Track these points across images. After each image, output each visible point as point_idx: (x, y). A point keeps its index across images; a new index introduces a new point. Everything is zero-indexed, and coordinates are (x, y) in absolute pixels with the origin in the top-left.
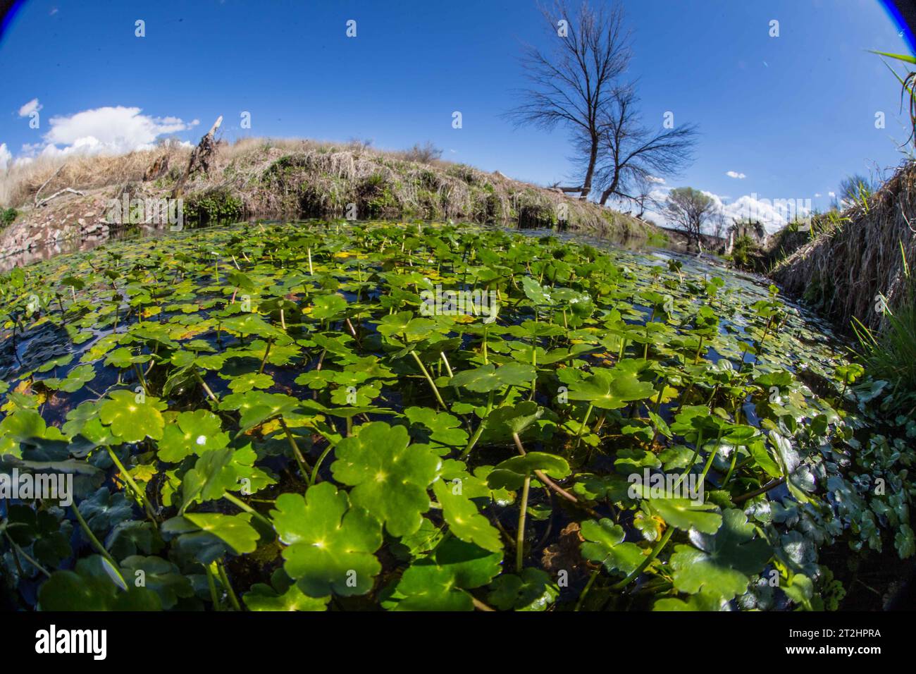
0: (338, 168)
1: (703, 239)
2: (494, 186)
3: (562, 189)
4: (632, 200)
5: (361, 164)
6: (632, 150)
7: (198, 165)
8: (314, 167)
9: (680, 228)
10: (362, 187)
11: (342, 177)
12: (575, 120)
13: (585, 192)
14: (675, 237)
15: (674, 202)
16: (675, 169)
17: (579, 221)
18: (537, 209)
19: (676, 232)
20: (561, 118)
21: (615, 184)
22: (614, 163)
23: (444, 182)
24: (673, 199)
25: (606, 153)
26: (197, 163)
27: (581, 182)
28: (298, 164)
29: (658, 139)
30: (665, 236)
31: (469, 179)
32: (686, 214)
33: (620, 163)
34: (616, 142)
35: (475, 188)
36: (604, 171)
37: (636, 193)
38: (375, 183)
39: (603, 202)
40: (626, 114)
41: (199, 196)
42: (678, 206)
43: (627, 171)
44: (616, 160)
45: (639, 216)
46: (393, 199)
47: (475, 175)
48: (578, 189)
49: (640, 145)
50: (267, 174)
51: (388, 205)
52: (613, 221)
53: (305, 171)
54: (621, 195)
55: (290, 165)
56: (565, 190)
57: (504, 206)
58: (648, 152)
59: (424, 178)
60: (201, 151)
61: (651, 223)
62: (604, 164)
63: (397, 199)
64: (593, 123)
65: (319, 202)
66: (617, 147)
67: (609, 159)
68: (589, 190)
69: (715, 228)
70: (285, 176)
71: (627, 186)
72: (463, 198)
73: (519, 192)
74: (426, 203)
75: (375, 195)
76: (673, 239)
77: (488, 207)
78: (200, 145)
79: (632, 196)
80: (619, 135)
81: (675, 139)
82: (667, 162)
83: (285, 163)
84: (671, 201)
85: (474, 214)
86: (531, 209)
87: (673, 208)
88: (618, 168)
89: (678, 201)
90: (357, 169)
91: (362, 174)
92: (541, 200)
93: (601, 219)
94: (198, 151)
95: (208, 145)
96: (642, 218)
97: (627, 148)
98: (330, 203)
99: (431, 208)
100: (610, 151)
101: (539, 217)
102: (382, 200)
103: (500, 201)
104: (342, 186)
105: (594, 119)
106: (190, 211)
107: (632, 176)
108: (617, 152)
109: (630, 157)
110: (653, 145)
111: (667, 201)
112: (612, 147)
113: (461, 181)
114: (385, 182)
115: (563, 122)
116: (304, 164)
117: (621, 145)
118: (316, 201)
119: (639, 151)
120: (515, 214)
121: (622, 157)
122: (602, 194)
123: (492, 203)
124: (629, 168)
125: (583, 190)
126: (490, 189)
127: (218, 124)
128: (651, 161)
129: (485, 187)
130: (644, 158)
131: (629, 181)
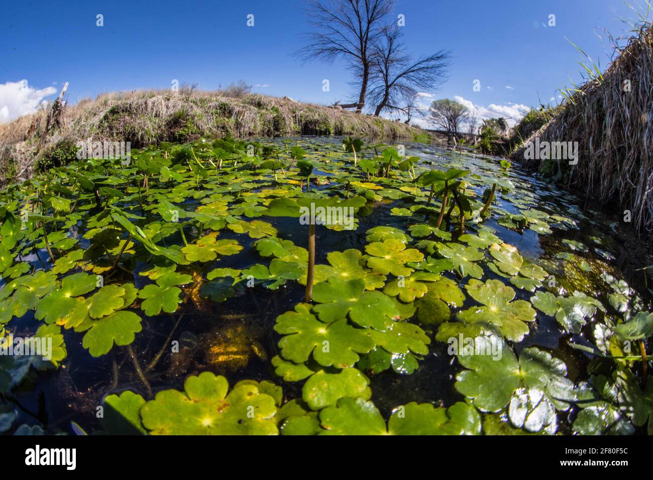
0: (152, 109)
1: (460, 136)
2: (280, 109)
3: (341, 106)
4: (400, 110)
5: (170, 104)
6: (398, 73)
7: (52, 124)
8: (135, 111)
9: (441, 129)
10: (170, 122)
11: (156, 116)
12: (350, 53)
13: (360, 106)
14: (438, 136)
15: (436, 111)
16: (433, 84)
17: (353, 129)
18: (316, 122)
19: (439, 133)
20: (339, 52)
21: (386, 99)
22: (384, 84)
23: (237, 109)
24: (435, 108)
25: (378, 77)
26: (52, 121)
27: (357, 100)
28: (123, 111)
29: (419, 63)
30: (429, 135)
31: (259, 105)
32: (446, 119)
33: (389, 83)
34: (386, 68)
35: (264, 111)
36: (377, 90)
37: (403, 104)
38: (180, 117)
39: (377, 114)
40: (393, 47)
41: (52, 148)
42: (439, 113)
43: (395, 89)
44: (386, 81)
45: (407, 122)
46: (195, 128)
47: (263, 100)
48: (354, 105)
49: (405, 68)
50: (102, 122)
51: (192, 133)
52: (383, 126)
53: (128, 115)
54: (391, 107)
55: (118, 113)
56: (344, 106)
57: (287, 123)
58: (412, 74)
59: (221, 108)
60: (54, 112)
61: (417, 127)
62: (376, 85)
63: (198, 127)
64: (365, 54)
65: (138, 138)
66: (387, 72)
67: (381, 81)
68: (363, 105)
69: (469, 127)
70: (114, 122)
71: (396, 100)
72: (252, 120)
73: (301, 110)
74: (223, 128)
75: (181, 127)
76: (436, 138)
77: (275, 125)
78: (53, 108)
79: (400, 107)
80: (387, 61)
81: (432, 63)
82: (427, 80)
83: (113, 112)
84: (433, 110)
85: (263, 132)
86: (311, 122)
87: (434, 114)
88: (388, 87)
89: (439, 109)
90: (167, 107)
91: (171, 111)
92: (319, 115)
93: (372, 126)
94: (52, 112)
95: (58, 107)
96: (409, 123)
97: (394, 72)
98: (146, 138)
99: (227, 131)
100: (381, 75)
101: (317, 128)
102: (187, 130)
103: (284, 119)
104: (155, 123)
105: (365, 50)
106: (47, 161)
107: (399, 93)
108: (387, 76)
109: (397, 78)
110: (415, 68)
111: (430, 110)
112: (382, 72)
113: (252, 107)
114: (187, 115)
115: (341, 55)
116: (128, 110)
117: (390, 70)
118: (136, 138)
119: (403, 74)
120: (298, 128)
121: (391, 79)
122: (376, 107)
123: (278, 121)
124: (396, 87)
125: (358, 105)
126: (277, 111)
127: (65, 89)
128: (414, 80)
129: (272, 109)
130: (408, 78)
131: (398, 97)
